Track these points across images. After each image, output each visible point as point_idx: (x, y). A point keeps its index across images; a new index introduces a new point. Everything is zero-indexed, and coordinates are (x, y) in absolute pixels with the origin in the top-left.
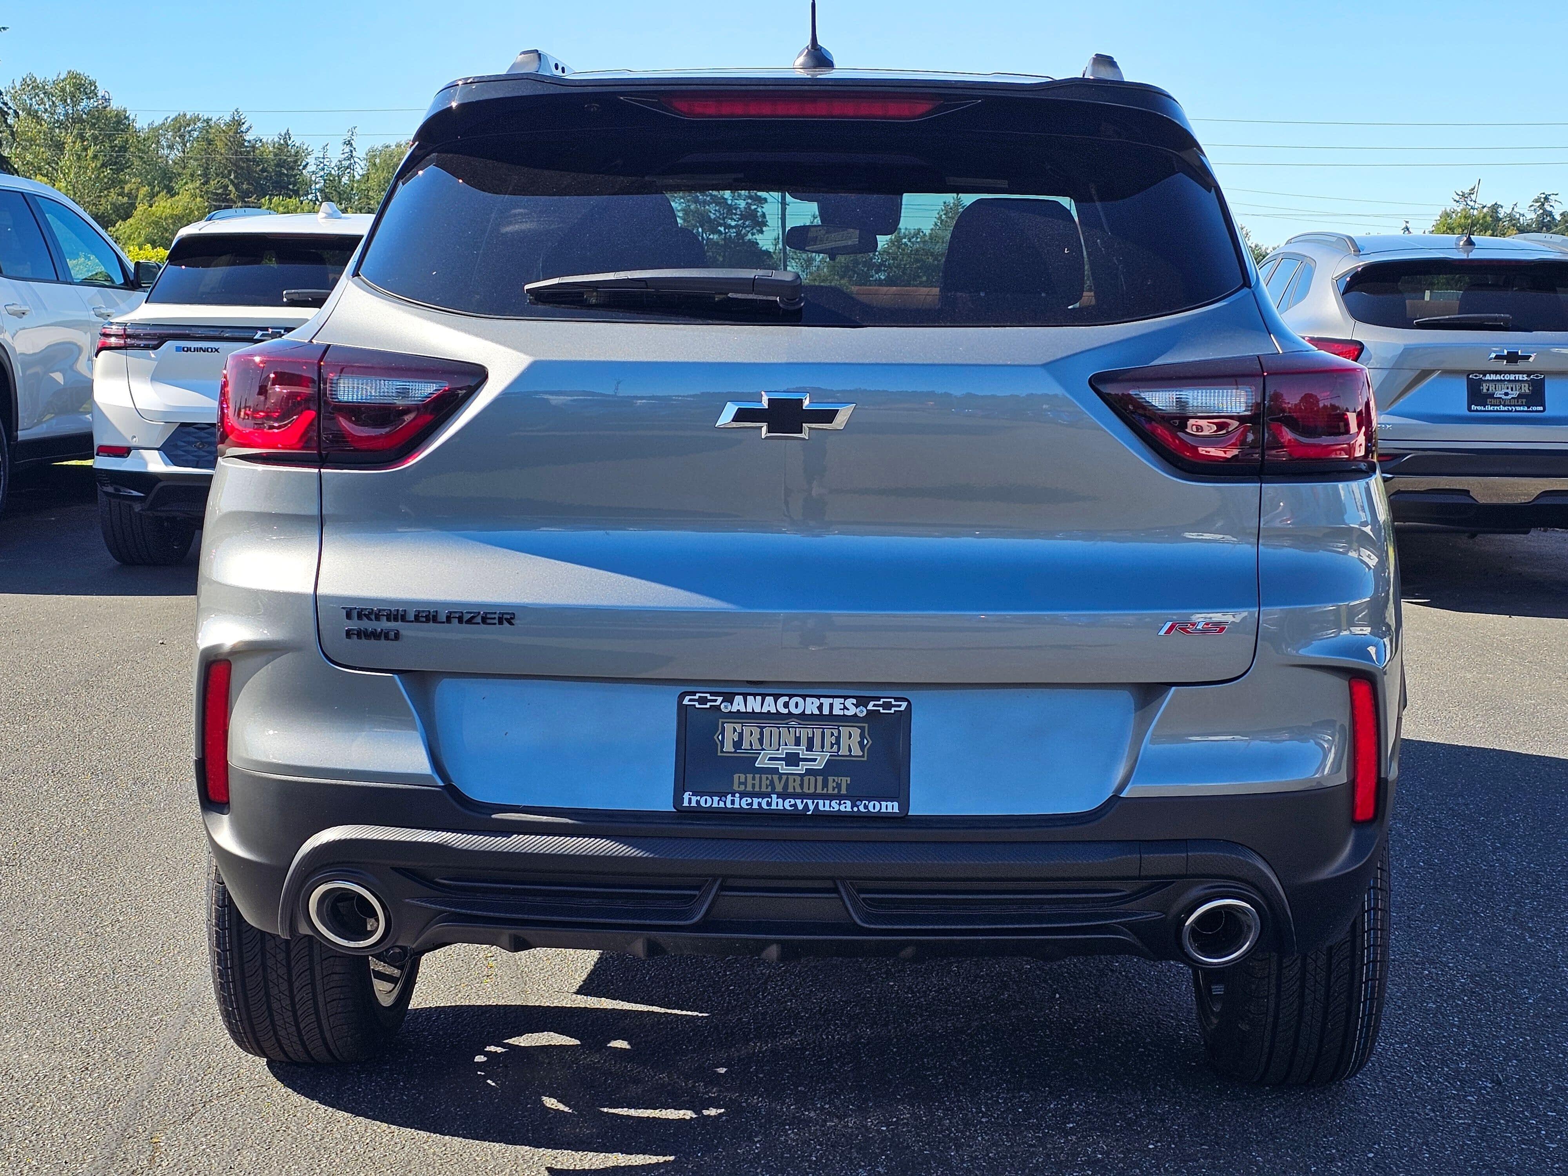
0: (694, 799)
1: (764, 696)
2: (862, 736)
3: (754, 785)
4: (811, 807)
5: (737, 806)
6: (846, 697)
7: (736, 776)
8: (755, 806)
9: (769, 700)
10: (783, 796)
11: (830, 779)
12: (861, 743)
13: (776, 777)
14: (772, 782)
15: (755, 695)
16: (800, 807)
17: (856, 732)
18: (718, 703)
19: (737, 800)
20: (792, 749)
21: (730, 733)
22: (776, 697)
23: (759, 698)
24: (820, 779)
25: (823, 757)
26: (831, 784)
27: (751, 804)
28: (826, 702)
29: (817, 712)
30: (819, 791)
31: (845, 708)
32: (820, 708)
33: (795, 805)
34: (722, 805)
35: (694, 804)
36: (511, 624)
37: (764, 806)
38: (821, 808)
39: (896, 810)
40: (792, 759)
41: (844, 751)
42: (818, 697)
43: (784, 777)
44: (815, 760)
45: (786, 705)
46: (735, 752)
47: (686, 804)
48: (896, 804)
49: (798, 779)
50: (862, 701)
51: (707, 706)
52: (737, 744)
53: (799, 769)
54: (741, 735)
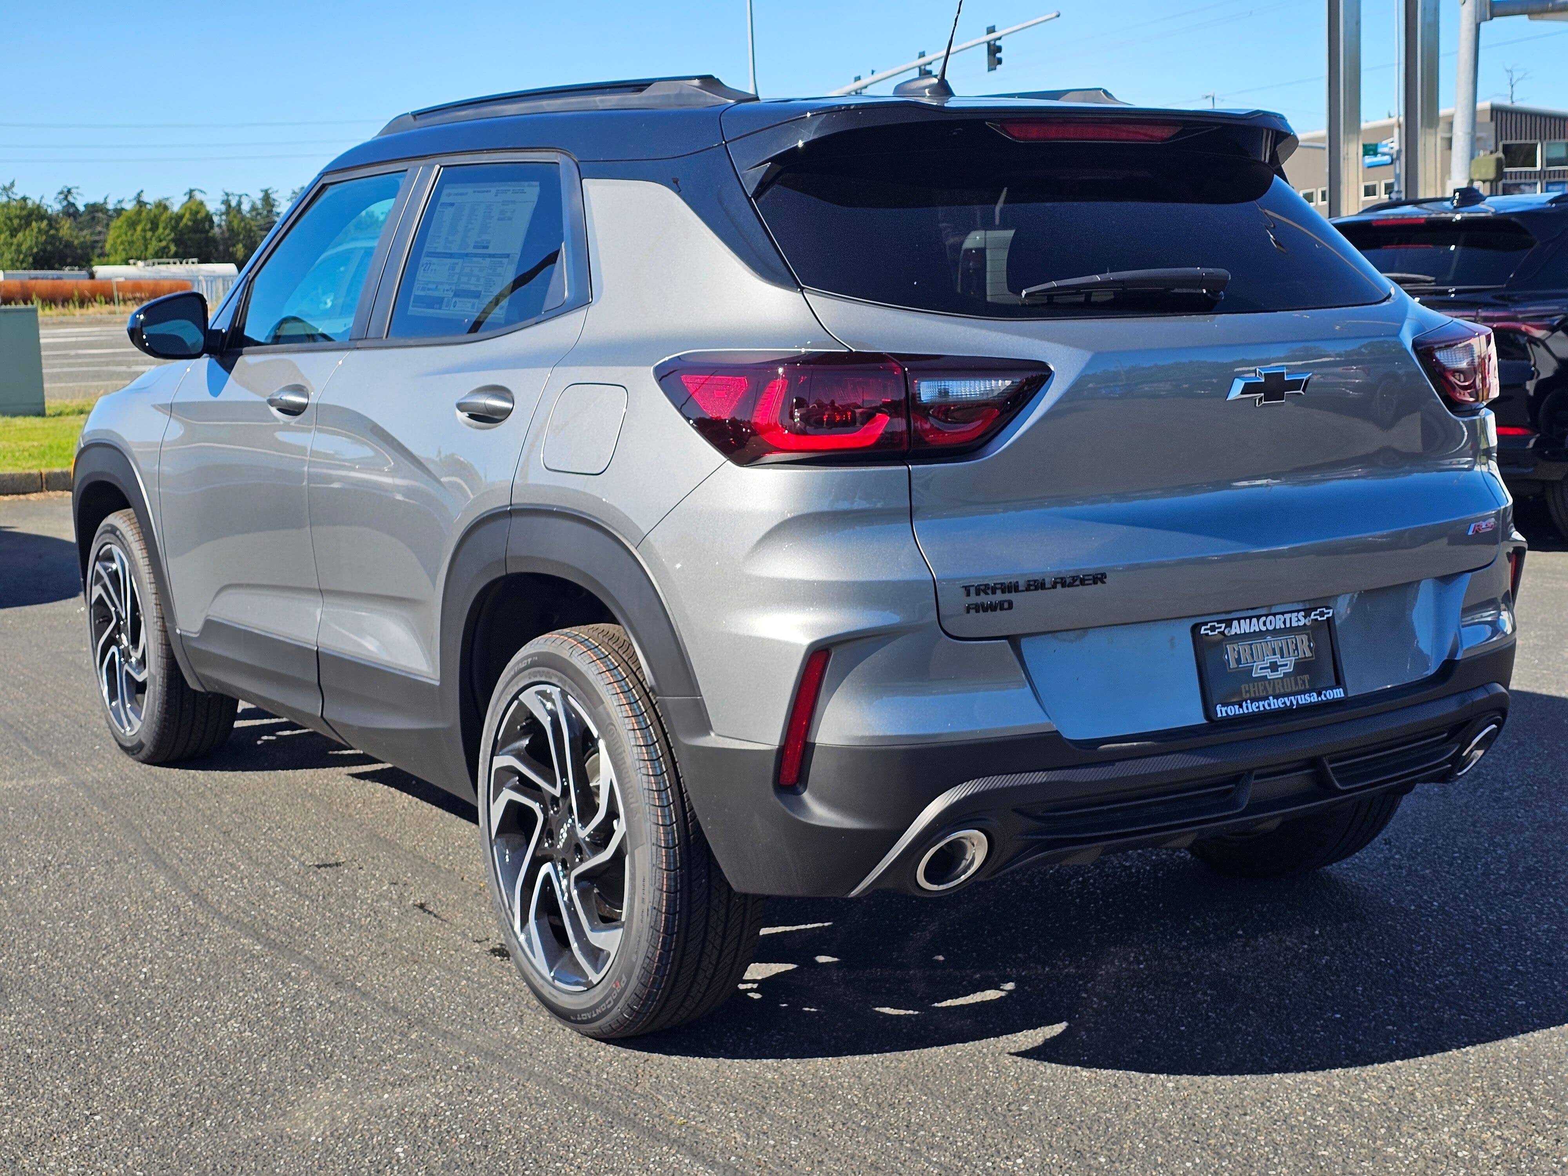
0: (1224, 709)
1: (1250, 618)
2: (1309, 641)
3: (1255, 692)
4: (1295, 703)
5: (1251, 711)
6: (1298, 611)
7: (1243, 687)
8: (1262, 709)
9: (1254, 620)
10: (1276, 697)
11: (1298, 678)
12: (1309, 646)
13: (1267, 682)
14: (1265, 687)
15: (1245, 618)
16: (1288, 704)
17: (1305, 638)
18: (1222, 629)
19: (1249, 705)
20: (1273, 658)
21: (1231, 652)
22: (1258, 617)
23: (1248, 621)
24: (1292, 679)
25: (1291, 661)
26: (1300, 682)
27: (1258, 707)
28: (1287, 616)
29: (1283, 626)
30: (1294, 689)
31: (1299, 620)
32: (1284, 623)
33: (1284, 703)
34: (1241, 712)
35: (1224, 714)
36: (1103, 582)
37: (1268, 708)
38: (1300, 702)
39: (1343, 695)
40: (1274, 667)
41: (1301, 655)
42: (1283, 613)
43: (1273, 682)
44: (1286, 665)
45: (1265, 624)
46: (1238, 667)
47: (1219, 715)
48: (1341, 690)
49: (1280, 681)
50: (1307, 613)
51: (1216, 633)
52: (1238, 661)
53: (1279, 674)
54: (1239, 652)
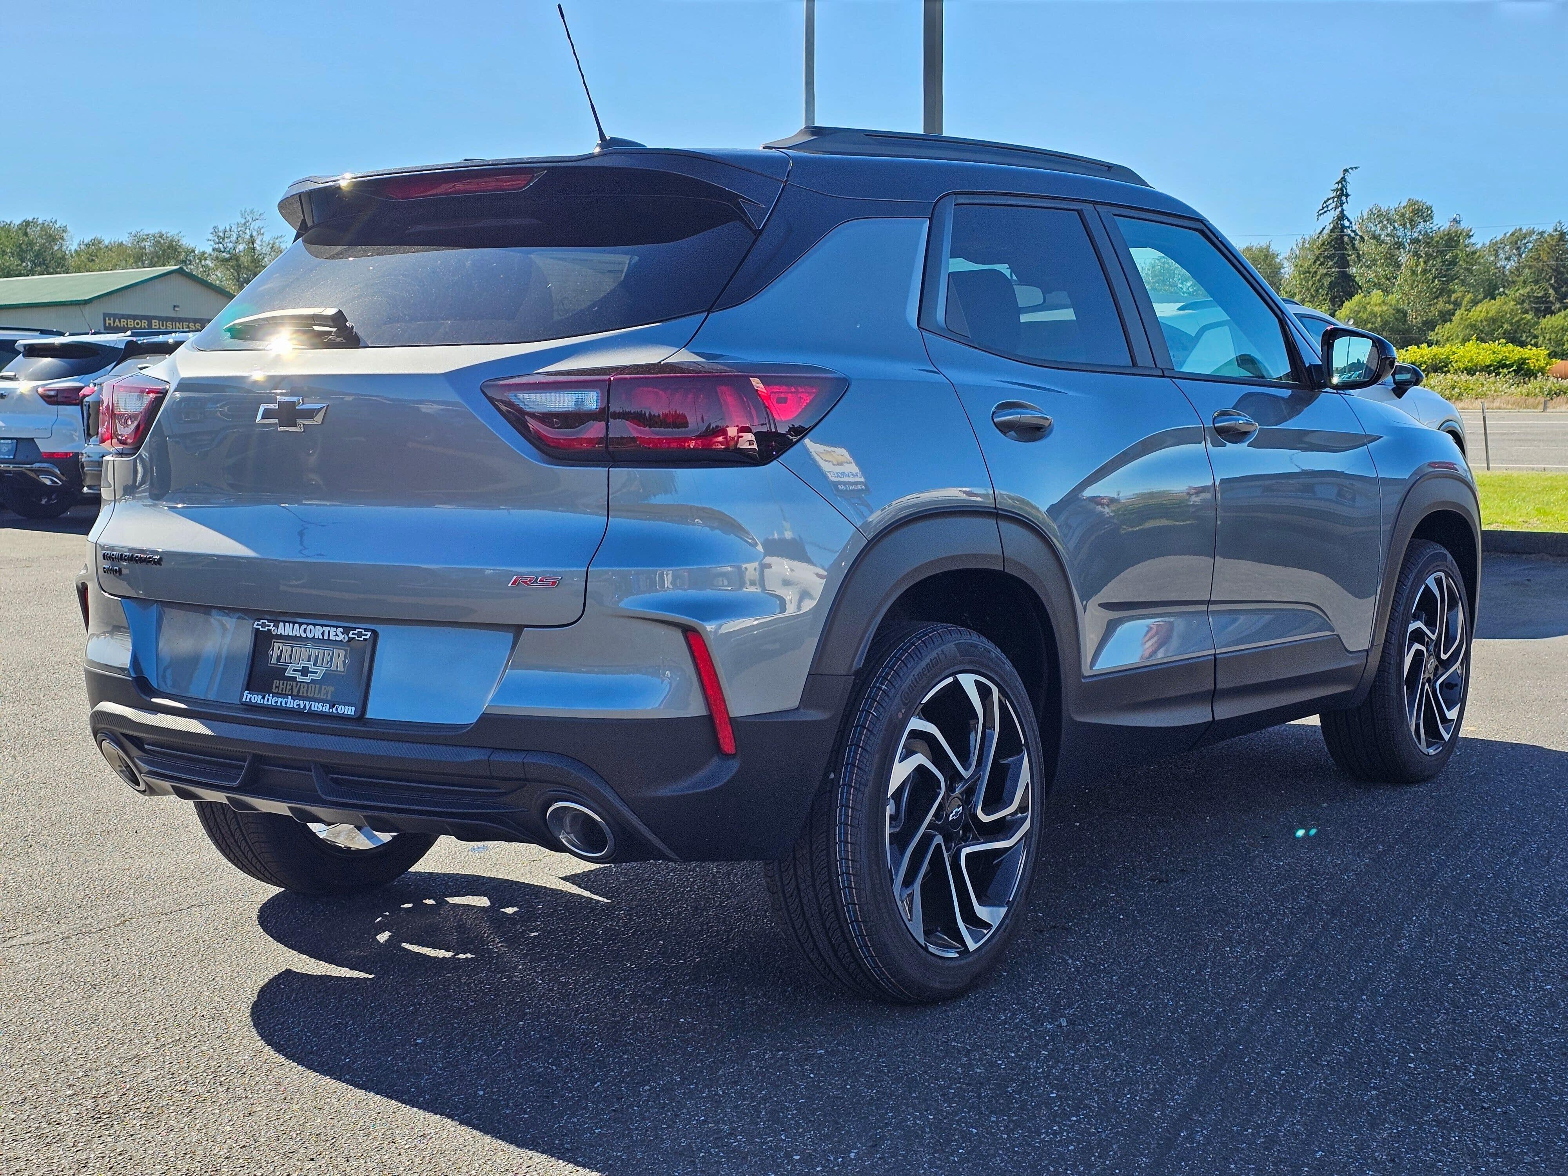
0: (249, 696)
1: (294, 623)
2: (345, 657)
3: (281, 688)
4: (308, 707)
5: (270, 703)
6: (337, 627)
7: (275, 681)
8: (279, 704)
9: (297, 626)
10: (294, 698)
11: (323, 687)
12: (344, 662)
13: (295, 683)
14: (292, 686)
15: (289, 622)
16: (302, 707)
17: (342, 653)
18: (271, 628)
19: (270, 698)
20: (305, 664)
21: (276, 650)
22: (300, 624)
23: (291, 625)
24: (317, 686)
25: (321, 671)
26: (323, 691)
27: (276, 702)
28: (326, 629)
29: (321, 637)
30: (315, 696)
31: (337, 635)
32: (323, 634)
33: (300, 705)
34: (262, 702)
35: (248, 700)
36: (160, 565)
37: (283, 704)
38: (313, 708)
39: (353, 713)
40: (305, 671)
41: (333, 668)
42: (322, 626)
43: (299, 684)
44: (316, 673)
45: (305, 632)
46: (277, 664)
47: (244, 699)
48: (353, 709)
49: (306, 685)
50: (346, 631)
51: (266, 630)
52: (279, 658)
53: (308, 679)
54: (282, 651)
